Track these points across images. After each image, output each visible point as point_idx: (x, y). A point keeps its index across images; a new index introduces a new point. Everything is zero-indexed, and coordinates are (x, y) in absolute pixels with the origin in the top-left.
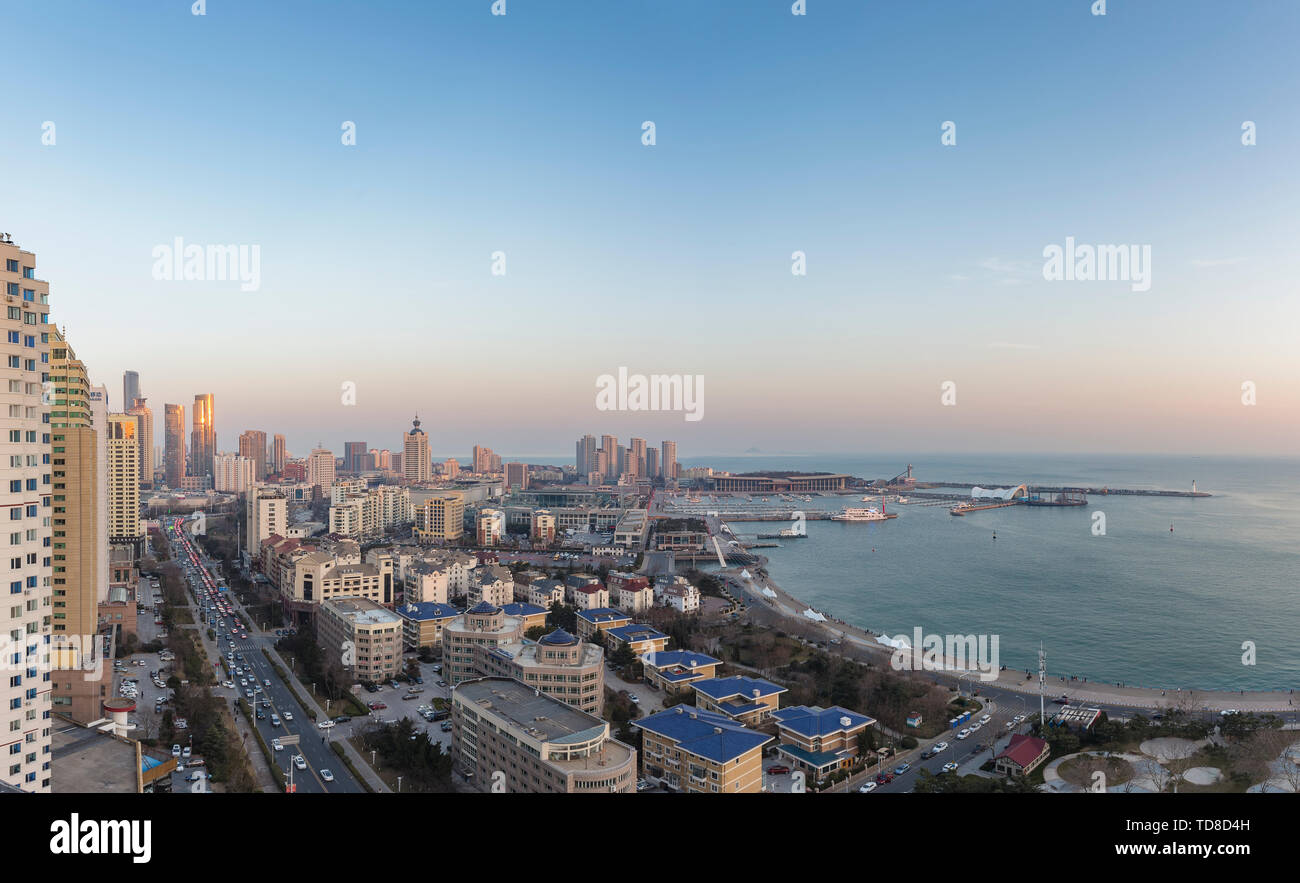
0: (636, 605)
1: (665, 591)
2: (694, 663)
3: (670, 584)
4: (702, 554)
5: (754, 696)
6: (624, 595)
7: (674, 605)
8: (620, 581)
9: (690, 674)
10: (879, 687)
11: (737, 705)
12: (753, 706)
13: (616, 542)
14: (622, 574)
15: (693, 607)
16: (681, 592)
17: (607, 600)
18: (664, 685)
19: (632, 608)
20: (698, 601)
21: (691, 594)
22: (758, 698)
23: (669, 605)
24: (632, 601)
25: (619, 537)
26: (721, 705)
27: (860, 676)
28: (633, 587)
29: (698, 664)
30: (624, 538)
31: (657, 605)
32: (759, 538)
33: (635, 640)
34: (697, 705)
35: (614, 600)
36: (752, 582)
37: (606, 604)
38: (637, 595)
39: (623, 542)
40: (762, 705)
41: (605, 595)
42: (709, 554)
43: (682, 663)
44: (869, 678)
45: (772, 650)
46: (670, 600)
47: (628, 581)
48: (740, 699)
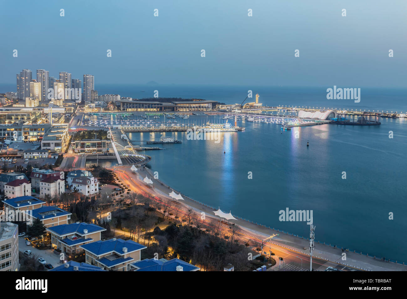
0: (52, 193)
1: (74, 182)
2: (86, 231)
3: (78, 177)
4: (106, 155)
5: (123, 252)
6: (43, 186)
7: (80, 191)
8: (41, 176)
9: (83, 239)
10: (208, 246)
11: (112, 259)
12: (122, 259)
13: (42, 148)
14: (42, 171)
15: (94, 192)
16: (85, 181)
17: (30, 191)
18: (65, 248)
19: (49, 195)
20: (97, 187)
21: (93, 183)
22: (126, 254)
23: (76, 191)
24: (48, 190)
25: (45, 145)
26: (101, 260)
27: (197, 237)
28: (50, 179)
29: (89, 232)
30: (49, 145)
31: (68, 191)
32: (147, 144)
33: (45, 218)
34: (86, 262)
35: (36, 190)
36: (138, 174)
37: (29, 194)
38: (52, 185)
39: (48, 148)
40: (129, 258)
41: (28, 187)
42: (111, 154)
43: (78, 231)
44: (203, 238)
45: (143, 221)
46: (77, 188)
47: (46, 175)
48: (115, 255)
